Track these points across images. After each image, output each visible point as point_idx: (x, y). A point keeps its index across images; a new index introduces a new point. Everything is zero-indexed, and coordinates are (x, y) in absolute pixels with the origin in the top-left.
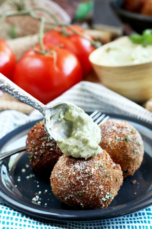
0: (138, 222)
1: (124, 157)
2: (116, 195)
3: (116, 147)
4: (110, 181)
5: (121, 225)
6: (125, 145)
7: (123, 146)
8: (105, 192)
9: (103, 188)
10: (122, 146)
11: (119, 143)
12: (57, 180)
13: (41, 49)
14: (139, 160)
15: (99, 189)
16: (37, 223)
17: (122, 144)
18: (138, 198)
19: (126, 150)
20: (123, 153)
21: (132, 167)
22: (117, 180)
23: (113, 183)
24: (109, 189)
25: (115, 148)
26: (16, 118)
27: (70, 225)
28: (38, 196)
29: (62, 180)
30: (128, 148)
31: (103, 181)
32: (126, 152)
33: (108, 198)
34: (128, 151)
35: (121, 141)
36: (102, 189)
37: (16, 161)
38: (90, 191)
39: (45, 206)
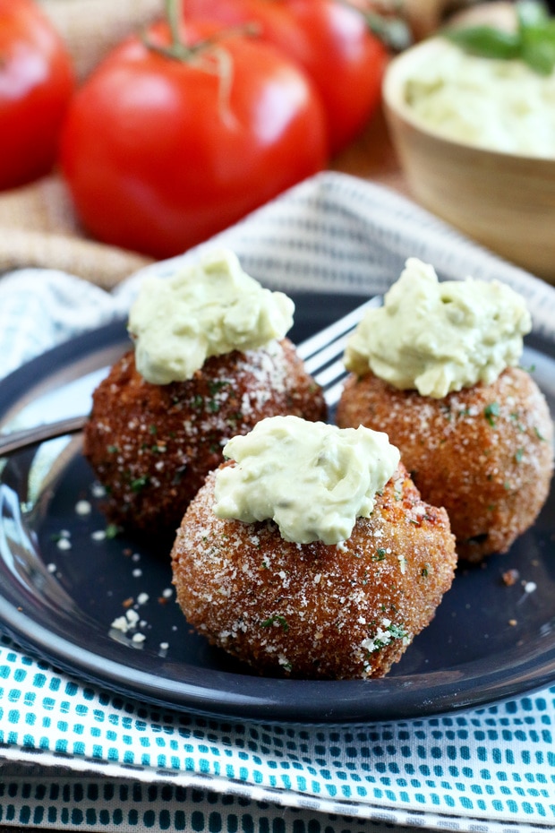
0: (520, 735)
1: (478, 483)
2: (421, 628)
3: (449, 442)
4: (395, 575)
5: (451, 743)
6: (484, 436)
7: (477, 440)
8: (375, 615)
9: (366, 603)
10: (471, 439)
11: (461, 426)
12: (191, 562)
13: (171, 38)
14: (532, 495)
15: (349, 604)
16: (127, 720)
17: (473, 431)
18: (521, 643)
19: (485, 454)
20: (473, 465)
21: (505, 521)
22: (424, 572)
23: (409, 582)
24: (392, 608)
25: (443, 447)
26: (63, 299)
27: (254, 734)
28: (136, 611)
29: (210, 567)
30: (495, 449)
31: (368, 576)
32: (486, 463)
33: (386, 641)
34: (494, 462)
35: (470, 421)
36: (360, 603)
37: (56, 471)
38: (315, 610)
39: (162, 655)
